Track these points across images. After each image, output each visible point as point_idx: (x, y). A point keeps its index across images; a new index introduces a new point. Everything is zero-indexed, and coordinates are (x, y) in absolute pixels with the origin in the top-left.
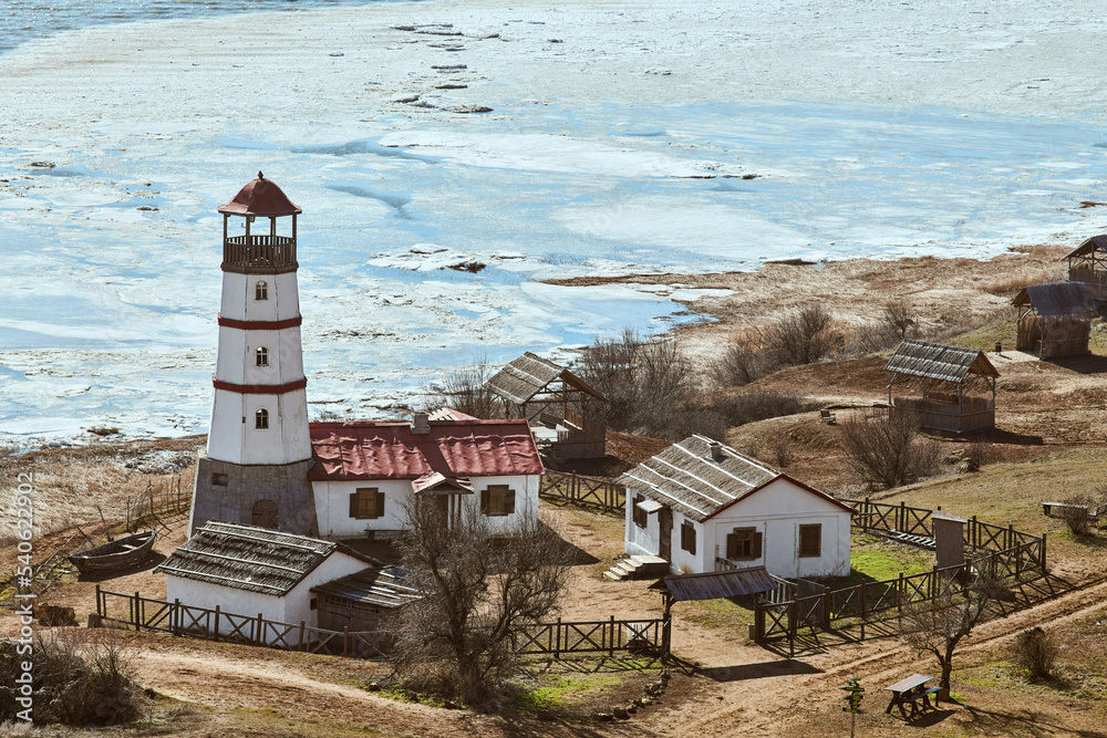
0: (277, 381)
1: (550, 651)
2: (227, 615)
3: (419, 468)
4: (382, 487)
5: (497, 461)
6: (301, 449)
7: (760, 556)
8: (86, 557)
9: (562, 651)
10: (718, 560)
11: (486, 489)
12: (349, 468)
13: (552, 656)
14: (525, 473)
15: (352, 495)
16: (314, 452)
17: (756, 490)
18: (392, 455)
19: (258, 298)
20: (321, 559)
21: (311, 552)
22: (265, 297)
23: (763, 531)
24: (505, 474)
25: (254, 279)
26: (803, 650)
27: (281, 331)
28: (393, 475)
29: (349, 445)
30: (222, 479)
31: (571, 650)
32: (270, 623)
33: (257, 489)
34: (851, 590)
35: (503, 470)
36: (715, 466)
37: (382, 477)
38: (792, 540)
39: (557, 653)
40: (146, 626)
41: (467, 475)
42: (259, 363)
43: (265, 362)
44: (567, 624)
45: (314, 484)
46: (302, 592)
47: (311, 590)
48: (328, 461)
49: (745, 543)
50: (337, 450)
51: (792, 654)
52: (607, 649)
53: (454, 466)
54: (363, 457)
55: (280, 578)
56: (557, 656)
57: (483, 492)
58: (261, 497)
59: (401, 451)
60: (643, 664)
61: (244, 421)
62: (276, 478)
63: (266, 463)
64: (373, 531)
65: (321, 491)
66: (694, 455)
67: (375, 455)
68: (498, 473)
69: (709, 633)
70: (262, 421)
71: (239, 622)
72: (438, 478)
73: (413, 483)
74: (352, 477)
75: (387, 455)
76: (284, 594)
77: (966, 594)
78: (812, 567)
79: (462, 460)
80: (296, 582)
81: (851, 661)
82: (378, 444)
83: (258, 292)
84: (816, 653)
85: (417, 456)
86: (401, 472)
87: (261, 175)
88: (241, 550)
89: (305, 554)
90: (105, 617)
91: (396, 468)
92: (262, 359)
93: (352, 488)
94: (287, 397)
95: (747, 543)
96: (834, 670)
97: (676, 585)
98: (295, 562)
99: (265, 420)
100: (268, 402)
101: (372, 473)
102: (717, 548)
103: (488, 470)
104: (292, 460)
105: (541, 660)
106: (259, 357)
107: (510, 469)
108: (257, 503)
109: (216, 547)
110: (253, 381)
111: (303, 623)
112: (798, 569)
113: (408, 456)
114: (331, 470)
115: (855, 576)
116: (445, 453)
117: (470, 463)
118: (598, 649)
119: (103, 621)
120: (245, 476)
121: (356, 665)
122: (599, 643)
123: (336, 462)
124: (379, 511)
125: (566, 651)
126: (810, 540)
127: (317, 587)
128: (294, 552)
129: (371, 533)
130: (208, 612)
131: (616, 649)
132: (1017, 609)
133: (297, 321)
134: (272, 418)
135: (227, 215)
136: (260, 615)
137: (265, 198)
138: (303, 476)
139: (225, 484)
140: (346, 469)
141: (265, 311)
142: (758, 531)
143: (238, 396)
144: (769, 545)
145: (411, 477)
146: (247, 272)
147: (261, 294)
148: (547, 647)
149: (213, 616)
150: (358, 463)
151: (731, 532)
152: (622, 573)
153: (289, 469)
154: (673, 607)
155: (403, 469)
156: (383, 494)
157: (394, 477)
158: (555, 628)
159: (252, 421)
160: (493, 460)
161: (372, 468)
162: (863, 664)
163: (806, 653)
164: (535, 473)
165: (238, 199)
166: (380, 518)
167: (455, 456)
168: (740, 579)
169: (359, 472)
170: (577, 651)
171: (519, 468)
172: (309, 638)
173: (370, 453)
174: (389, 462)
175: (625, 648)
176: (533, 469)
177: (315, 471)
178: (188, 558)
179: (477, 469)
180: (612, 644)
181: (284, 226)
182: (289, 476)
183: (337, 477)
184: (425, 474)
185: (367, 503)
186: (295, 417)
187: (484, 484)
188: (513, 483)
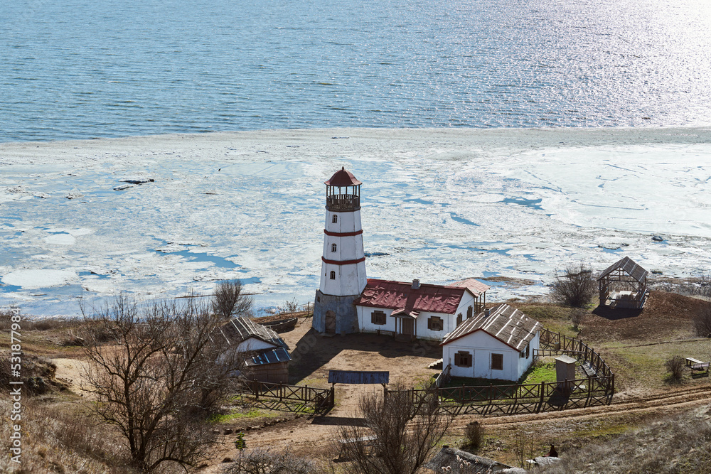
0: (340, 259)
3: (402, 303)
4: (385, 311)
5: (438, 305)
7: (471, 366)
11: (430, 317)
14: (446, 313)
15: (372, 313)
16: (363, 292)
18: (395, 298)
23: (473, 354)
24: (439, 312)
25: (333, 213)
27: (343, 237)
29: (380, 291)
30: (320, 299)
33: (328, 305)
35: (438, 310)
37: (385, 307)
38: (488, 361)
41: (420, 310)
42: (333, 250)
43: (336, 250)
45: (357, 306)
48: (365, 297)
50: (374, 293)
53: (418, 305)
54: (382, 297)
57: (429, 319)
58: (330, 309)
59: (400, 297)
61: (325, 275)
62: (336, 302)
63: (333, 294)
65: (359, 308)
67: (388, 297)
68: (434, 311)
70: (333, 276)
74: (371, 305)
75: (393, 297)
78: (497, 374)
79: (423, 303)
82: (393, 292)
83: (334, 219)
85: (405, 299)
87: (343, 168)
91: (392, 304)
93: (373, 310)
94: (344, 267)
95: (465, 359)
100: (335, 268)
101: (382, 304)
103: (431, 309)
104: (346, 295)
106: (334, 248)
107: (441, 310)
108: (328, 312)
110: (330, 258)
113: (401, 299)
114: (363, 301)
116: (418, 300)
117: (426, 305)
123: (369, 298)
124: (384, 322)
126: (497, 361)
129: (379, 331)
133: (361, 232)
134: (337, 275)
137: (341, 178)
138: (352, 302)
139: (319, 302)
140: (372, 301)
141: (337, 228)
142: (470, 353)
143: (325, 264)
144: (476, 361)
146: (331, 210)
147: (335, 221)
150: (378, 299)
151: (457, 352)
153: (342, 298)
155: (395, 304)
156: (385, 314)
157: (389, 307)
159: (329, 275)
160: (436, 305)
161: (383, 302)
164: (452, 313)
165: (332, 179)
166: (385, 325)
167: (421, 302)
169: (376, 303)
171: (445, 310)
173: (387, 295)
174: (391, 300)
177: (356, 301)
180: (306, 399)
183: (365, 305)
184: (402, 308)
185: (378, 318)
186: (349, 276)
187: (429, 315)
188: (442, 316)
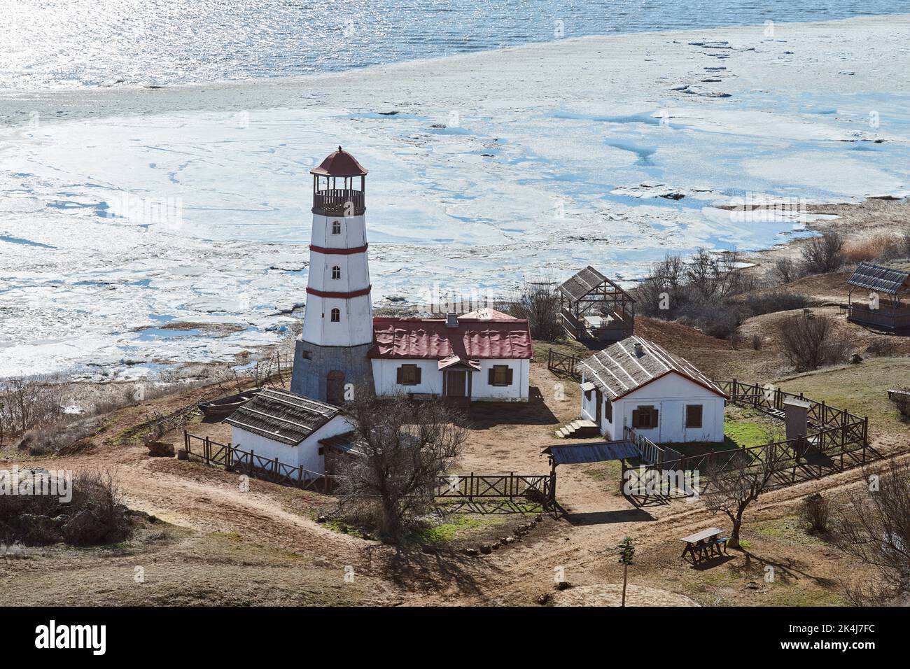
0: (346, 290)
1: (466, 496)
2: (258, 457)
3: (446, 350)
4: (419, 364)
5: (502, 349)
6: (364, 335)
7: (656, 426)
8: (213, 405)
9: (475, 496)
10: (625, 428)
11: (492, 367)
12: (397, 350)
13: (467, 499)
14: (519, 358)
15: (398, 369)
16: (375, 338)
17: (654, 380)
18: (429, 342)
19: (334, 232)
20: (326, 421)
21: (321, 415)
22: (339, 232)
23: (659, 409)
24: (505, 358)
25: (332, 219)
26: (653, 502)
27: (350, 255)
28: (427, 356)
29: (400, 334)
30: (310, 355)
31: (481, 496)
32: (283, 465)
33: (330, 363)
34: (702, 457)
35: (504, 355)
36: (635, 361)
37: (419, 357)
38: (680, 416)
39: (471, 497)
40: (212, 460)
41: (478, 358)
42: (334, 277)
43: (339, 276)
44: (478, 477)
45: (372, 360)
46: (312, 443)
47: (319, 442)
48: (383, 345)
49: (645, 417)
50: (392, 337)
51: (642, 505)
52: (508, 496)
53: (471, 351)
54: (408, 343)
55: (297, 432)
56: (471, 499)
57: (490, 369)
58: (333, 368)
59: (436, 340)
60: (529, 508)
61: (323, 317)
62: (344, 356)
63: (337, 345)
64: (412, 394)
65: (377, 364)
66: (626, 351)
67: (417, 342)
68: (500, 357)
69: (594, 485)
70: (335, 316)
71: (264, 462)
72: (456, 359)
73: (439, 363)
74: (398, 357)
75: (425, 342)
76: (297, 444)
77: (797, 460)
78: (694, 435)
79: (477, 347)
80: (306, 436)
81: (684, 512)
82: (421, 334)
83: (335, 228)
84: (661, 504)
85: (446, 343)
86: (432, 354)
87: (340, 148)
88: (279, 410)
89: (316, 416)
90: (190, 452)
91: (430, 351)
92: (336, 274)
93: (399, 364)
94: (353, 300)
95: (648, 417)
96: (667, 519)
97: (559, 452)
98: (309, 422)
99: (338, 316)
100: (339, 303)
101: (412, 354)
102: (625, 420)
103: (494, 355)
104: (356, 344)
105: (458, 502)
106: (334, 273)
107: (509, 354)
108: (330, 372)
109: (264, 407)
110: (329, 289)
111: (302, 467)
112: (685, 436)
113: (440, 343)
114: (383, 351)
115: (728, 443)
116: (466, 342)
117: (482, 349)
118: (501, 495)
119: (190, 455)
120: (322, 354)
121: (323, 501)
122: (502, 491)
123: (390, 345)
124: (417, 381)
125: (477, 496)
126: (694, 416)
127: (324, 439)
128: (311, 414)
129: (411, 395)
130: (247, 454)
131: (515, 496)
132: (831, 473)
133: (364, 249)
134: (343, 315)
135: (316, 175)
136: (277, 459)
137: (341, 164)
138: (365, 355)
139: (310, 359)
140: (395, 351)
141: (339, 242)
142: (655, 408)
143: (319, 299)
144: (664, 418)
145: (439, 358)
146: (327, 214)
147: (336, 230)
148: (463, 493)
149: (249, 456)
150: (404, 347)
151: (636, 408)
152: (567, 433)
153: (353, 350)
154: (557, 468)
155: (434, 352)
156: (420, 369)
157: (427, 357)
158: (469, 480)
159: (329, 316)
160: (498, 348)
161: (413, 351)
162: (691, 514)
163: (655, 503)
164: (527, 358)
165: (323, 166)
166: (418, 385)
167: (472, 345)
168: (609, 448)
169: (402, 353)
170: (485, 496)
171: (516, 354)
172: (305, 477)
173: (414, 340)
174: (426, 346)
175: (521, 495)
176: (525, 355)
177: (372, 351)
178: (246, 415)
179: (486, 354)
180: (511, 493)
181: (356, 183)
182: (353, 355)
183: (388, 356)
184: (449, 356)
185: (409, 375)
186: (360, 314)
187: (490, 364)
188: (511, 364)
